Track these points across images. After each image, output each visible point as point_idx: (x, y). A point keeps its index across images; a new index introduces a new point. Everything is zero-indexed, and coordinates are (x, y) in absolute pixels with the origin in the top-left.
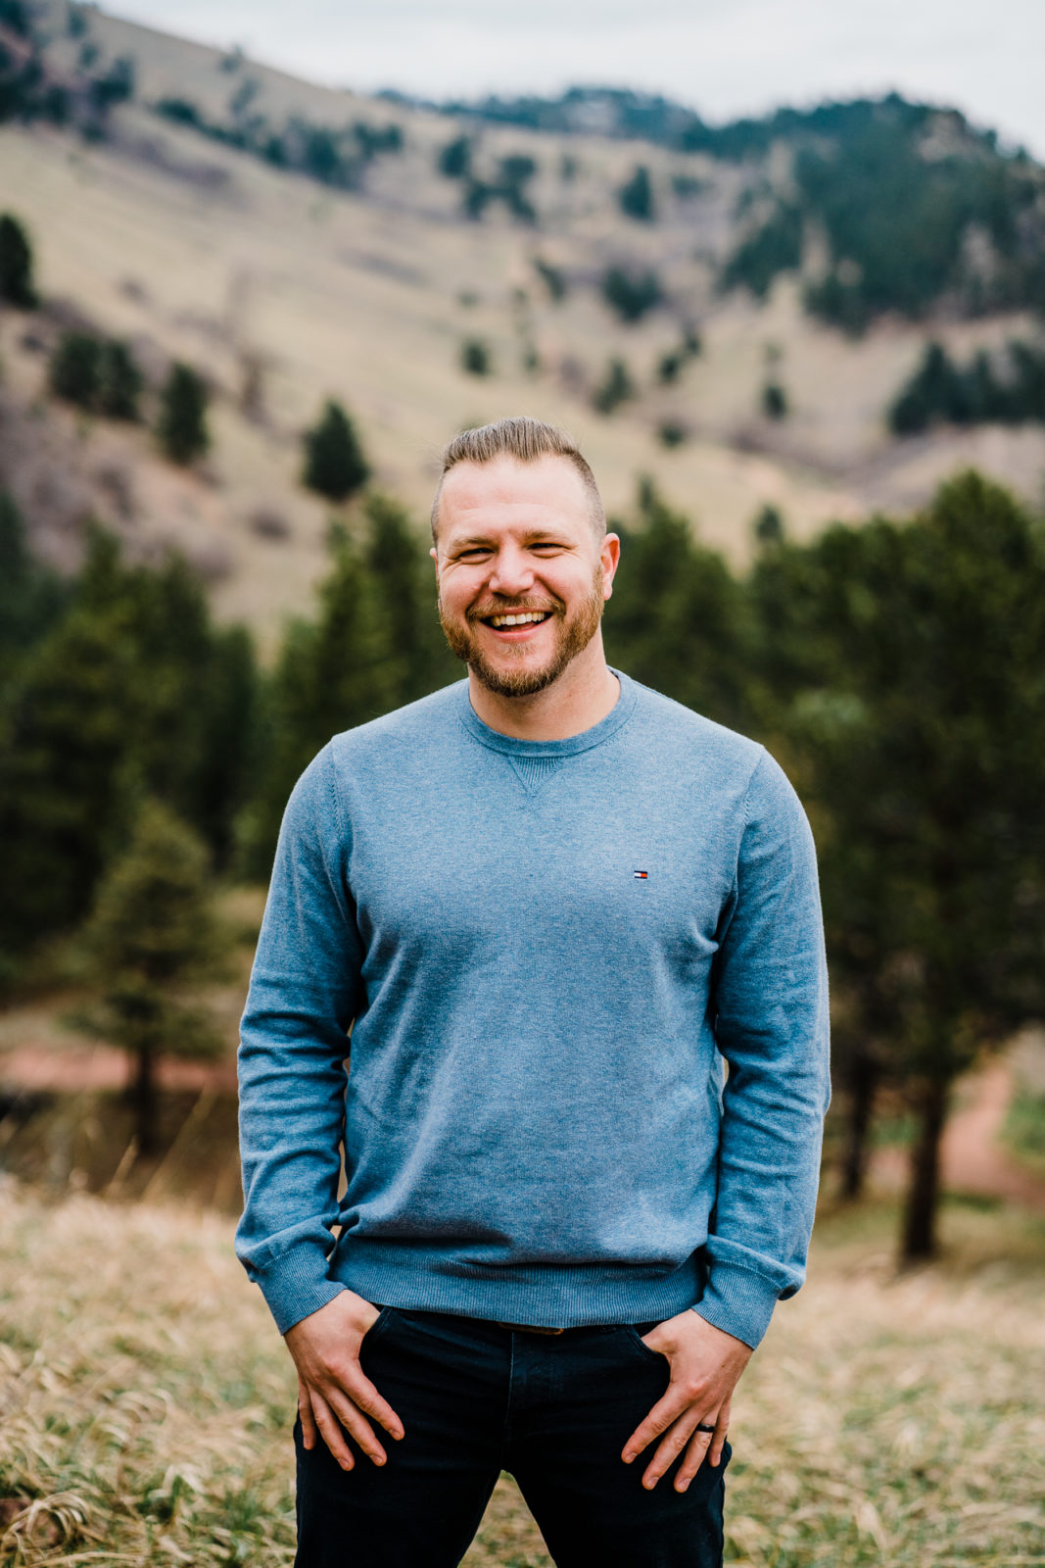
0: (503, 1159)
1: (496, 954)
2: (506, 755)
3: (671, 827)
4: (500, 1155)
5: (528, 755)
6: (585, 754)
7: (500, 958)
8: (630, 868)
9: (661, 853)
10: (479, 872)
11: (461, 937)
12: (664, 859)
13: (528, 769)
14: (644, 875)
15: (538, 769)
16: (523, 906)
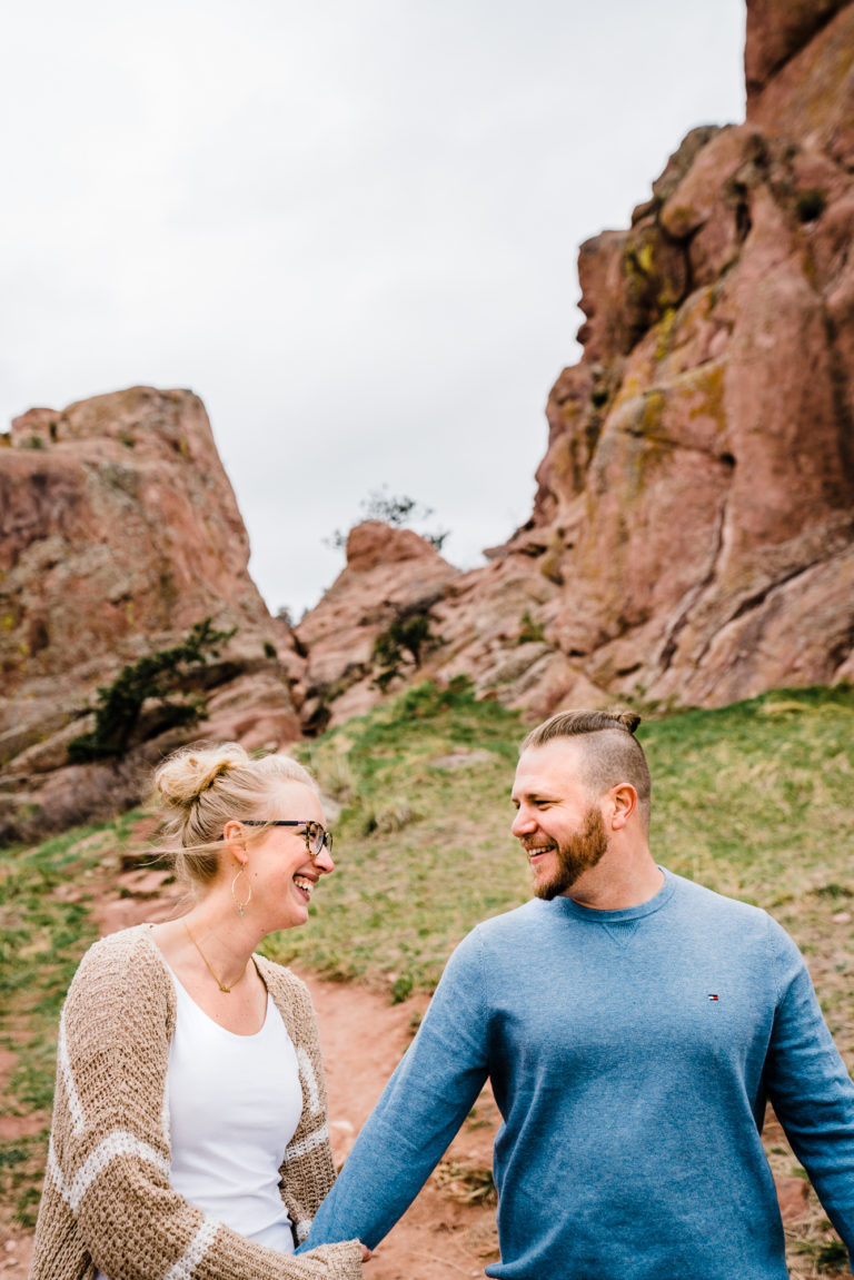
0: (644, 1226)
1: (616, 1063)
2: (601, 923)
3: (724, 963)
4: (641, 1223)
5: (615, 920)
6: (652, 916)
7: (619, 1065)
8: (705, 994)
9: (723, 981)
10: (596, 1003)
11: (589, 1050)
12: (726, 985)
13: (617, 930)
14: (716, 998)
15: (623, 930)
16: (633, 1026)
